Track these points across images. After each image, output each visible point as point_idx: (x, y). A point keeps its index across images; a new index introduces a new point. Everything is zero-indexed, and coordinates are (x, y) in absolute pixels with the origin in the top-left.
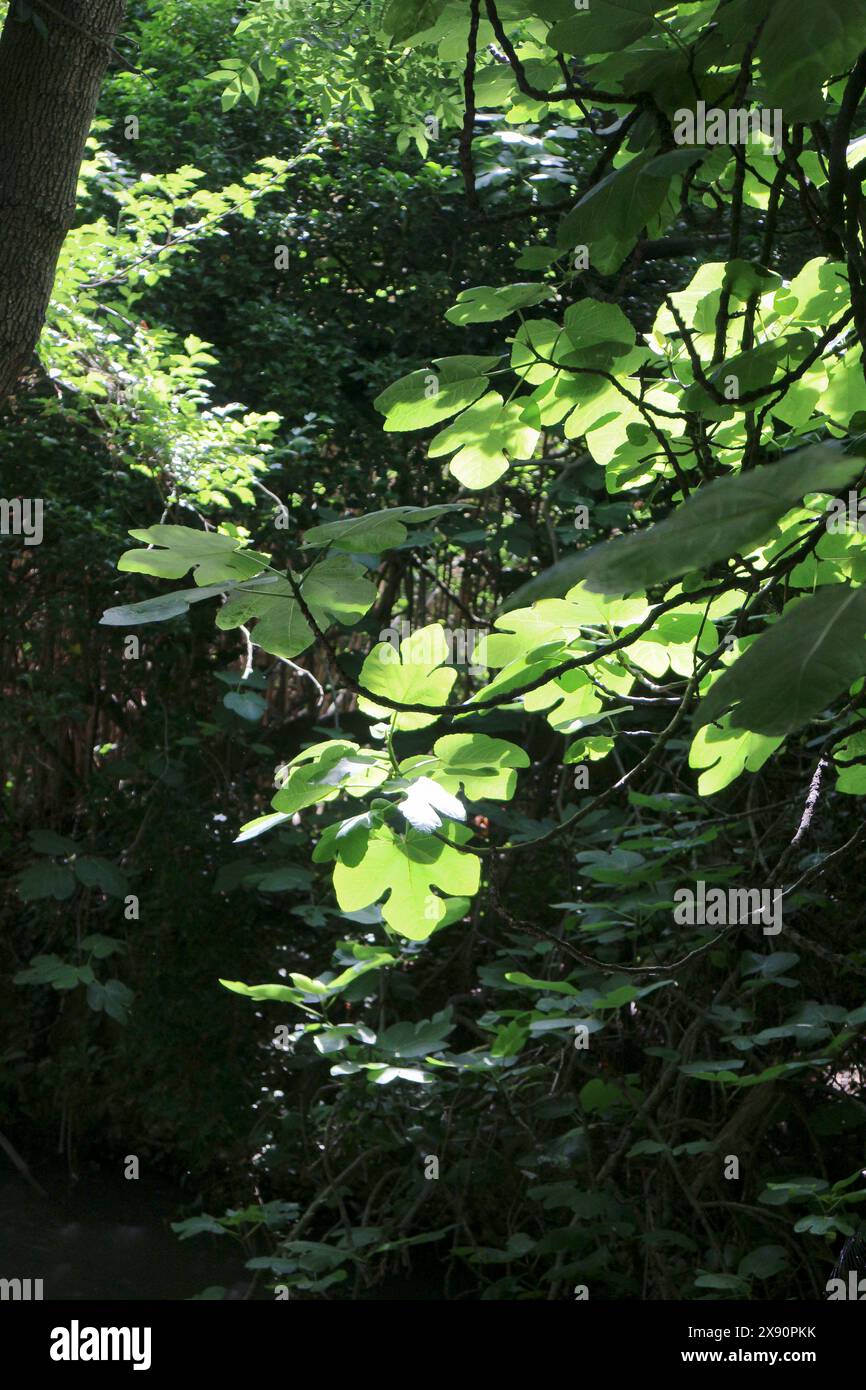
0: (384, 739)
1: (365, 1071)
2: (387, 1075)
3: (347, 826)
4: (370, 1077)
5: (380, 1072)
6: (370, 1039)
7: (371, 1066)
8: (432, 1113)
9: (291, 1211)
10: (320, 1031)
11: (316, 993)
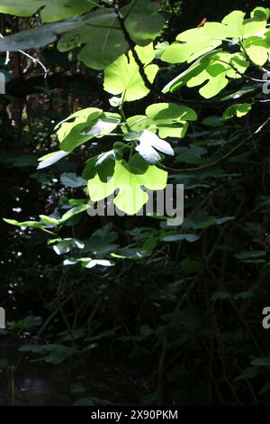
0: (118, 107)
1: (81, 262)
2: (91, 263)
3: (102, 157)
4: (83, 265)
5: (87, 262)
6: (81, 246)
7: (83, 259)
8: (110, 279)
9: (38, 321)
10: (56, 243)
11: (52, 224)
